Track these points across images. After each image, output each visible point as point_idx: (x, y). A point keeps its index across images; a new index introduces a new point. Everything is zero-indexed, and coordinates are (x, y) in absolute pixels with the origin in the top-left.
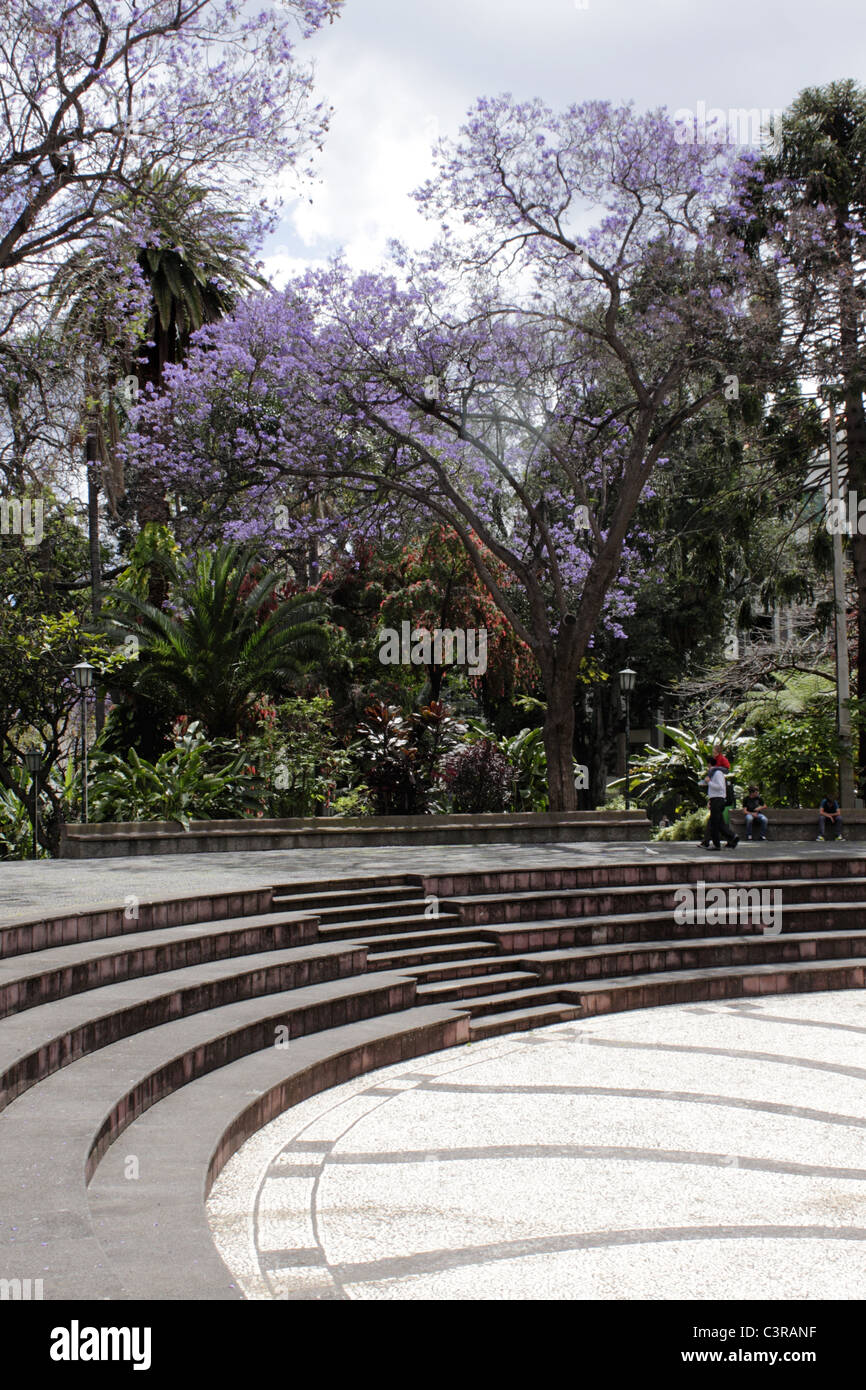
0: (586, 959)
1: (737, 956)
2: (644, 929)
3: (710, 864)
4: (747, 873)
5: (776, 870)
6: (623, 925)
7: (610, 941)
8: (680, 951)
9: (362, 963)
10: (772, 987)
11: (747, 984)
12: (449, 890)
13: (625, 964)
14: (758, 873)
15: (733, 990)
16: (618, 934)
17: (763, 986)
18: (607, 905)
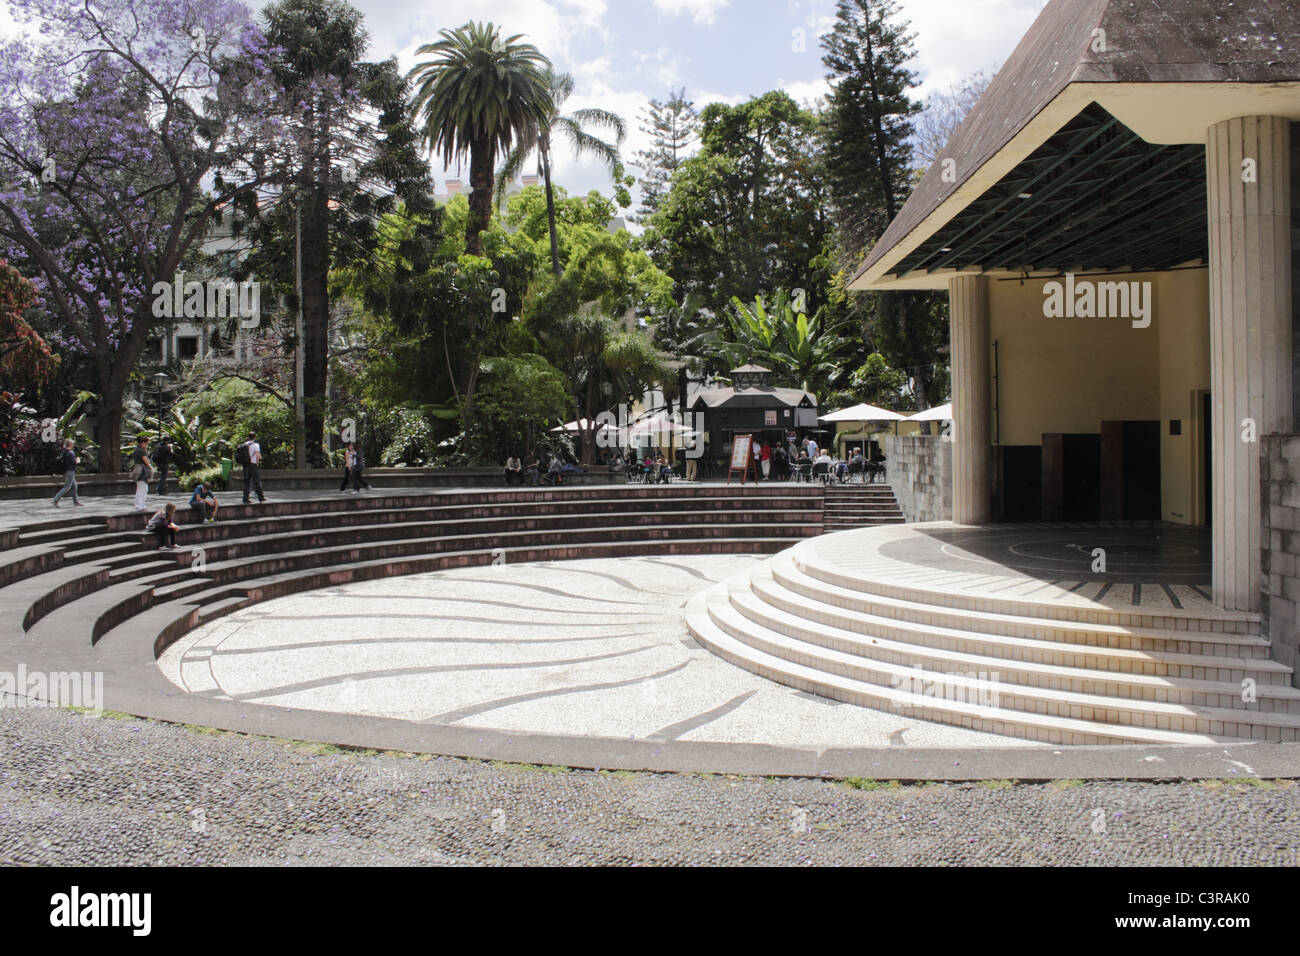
0: (237, 568)
1: (317, 561)
2: (256, 547)
3: (277, 504)
4: (298, 510)
5: (315, 507)
6: (246, 545)
7: (238, 556)
8: (287, 560)
9: (107, 579)
10: (344, 579)
11: (333, 578)
12: (123, 526)
13: (257, 570)
14: (305, 509)
15: (324, 582)
16: (244, 551)
17: (340, 579)
18: (226, 533)
